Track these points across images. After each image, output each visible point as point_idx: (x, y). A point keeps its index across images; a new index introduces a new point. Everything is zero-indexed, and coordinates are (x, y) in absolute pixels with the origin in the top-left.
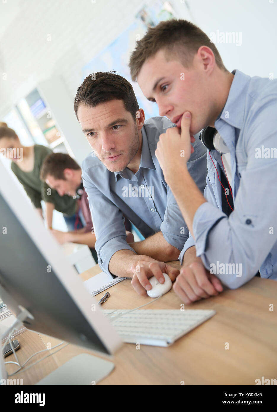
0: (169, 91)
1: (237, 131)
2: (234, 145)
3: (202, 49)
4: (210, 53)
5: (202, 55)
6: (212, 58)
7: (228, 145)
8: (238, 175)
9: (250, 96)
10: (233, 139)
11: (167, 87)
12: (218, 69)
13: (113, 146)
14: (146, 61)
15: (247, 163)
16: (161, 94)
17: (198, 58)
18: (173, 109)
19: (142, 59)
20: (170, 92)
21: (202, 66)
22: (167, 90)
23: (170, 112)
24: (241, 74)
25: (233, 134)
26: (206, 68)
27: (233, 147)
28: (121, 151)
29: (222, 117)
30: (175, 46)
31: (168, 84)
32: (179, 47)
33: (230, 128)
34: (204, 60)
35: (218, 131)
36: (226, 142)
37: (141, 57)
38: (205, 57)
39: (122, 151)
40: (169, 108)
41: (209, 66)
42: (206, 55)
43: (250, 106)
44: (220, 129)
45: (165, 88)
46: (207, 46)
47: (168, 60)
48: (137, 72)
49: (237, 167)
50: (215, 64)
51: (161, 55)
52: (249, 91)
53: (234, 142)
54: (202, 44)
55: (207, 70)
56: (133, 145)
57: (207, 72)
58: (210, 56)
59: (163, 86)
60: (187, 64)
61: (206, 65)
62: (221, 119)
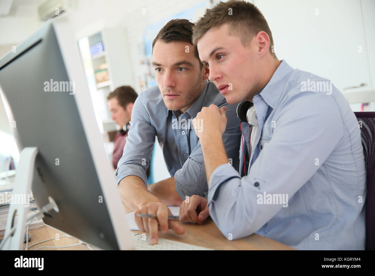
0: (223, 61)
1: (270, 110)
2: (263, 120)
3: (262, 34)
4: (267, 40)
5: (260, 39)
6: (268, 44)
7: (259, 119)
8: (259, 147)
9: (290, 83)
10: (264, 115)
11: (222, 57)
12: (269, 54)
13: (174, 85)
14: (211, 30)
15: (271, 138)
16: (215, 61)
17: (255, 40)
18: (222, 77)
19: (209, 26)
20: (223, 63)
21: (257, 48)
22: (221, 59)
23: (218, 79)
24: (286, 64)
25: (267, 110)
26: (260, 51)
27: (263, 122)
28: (179, 92)
29: (261, 94)
30: (239, 24)
31: (224, 54)
32: (242, 26)
33: (265, 105)
34: (260, 43)
35: (254, 105)
36: (258, 116)
37: (207, 24)
38: (262, 41)
39: (181, 92)
40: (219, 76)
41: (263, 50)
42: (264, 40)
43: (287, 92)
44: (256, 103)
45: (220, 58)
46: (266, 32)
47: (230, 34)
48: (200, 35)
49: (261, 139)
50: (268, 49)
51: (225, 28)
52: (291, 79)
53: (264, 118)
54: (262, 30)
55: (260, 53)
56: (193, 90)
57: (259, 54)
58: (266, 42)
59: (219, 55)
60: (245, 43)
61: (261, 48)
62: (260, 96)
